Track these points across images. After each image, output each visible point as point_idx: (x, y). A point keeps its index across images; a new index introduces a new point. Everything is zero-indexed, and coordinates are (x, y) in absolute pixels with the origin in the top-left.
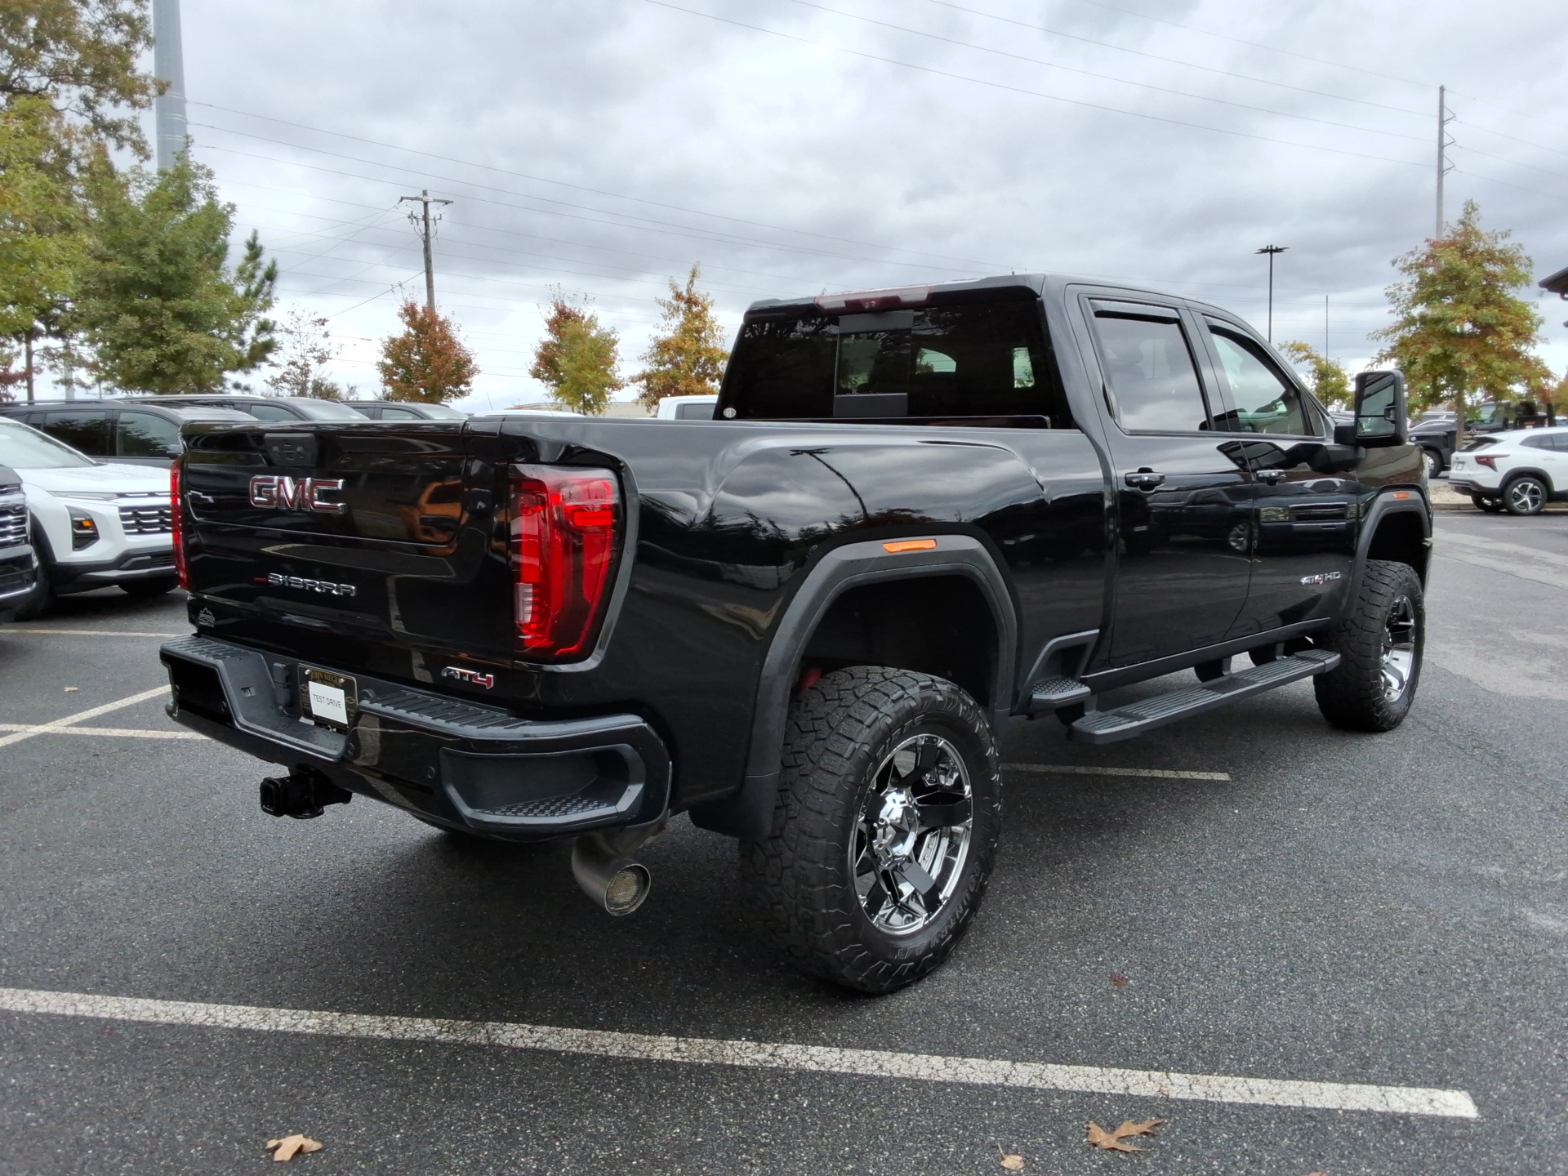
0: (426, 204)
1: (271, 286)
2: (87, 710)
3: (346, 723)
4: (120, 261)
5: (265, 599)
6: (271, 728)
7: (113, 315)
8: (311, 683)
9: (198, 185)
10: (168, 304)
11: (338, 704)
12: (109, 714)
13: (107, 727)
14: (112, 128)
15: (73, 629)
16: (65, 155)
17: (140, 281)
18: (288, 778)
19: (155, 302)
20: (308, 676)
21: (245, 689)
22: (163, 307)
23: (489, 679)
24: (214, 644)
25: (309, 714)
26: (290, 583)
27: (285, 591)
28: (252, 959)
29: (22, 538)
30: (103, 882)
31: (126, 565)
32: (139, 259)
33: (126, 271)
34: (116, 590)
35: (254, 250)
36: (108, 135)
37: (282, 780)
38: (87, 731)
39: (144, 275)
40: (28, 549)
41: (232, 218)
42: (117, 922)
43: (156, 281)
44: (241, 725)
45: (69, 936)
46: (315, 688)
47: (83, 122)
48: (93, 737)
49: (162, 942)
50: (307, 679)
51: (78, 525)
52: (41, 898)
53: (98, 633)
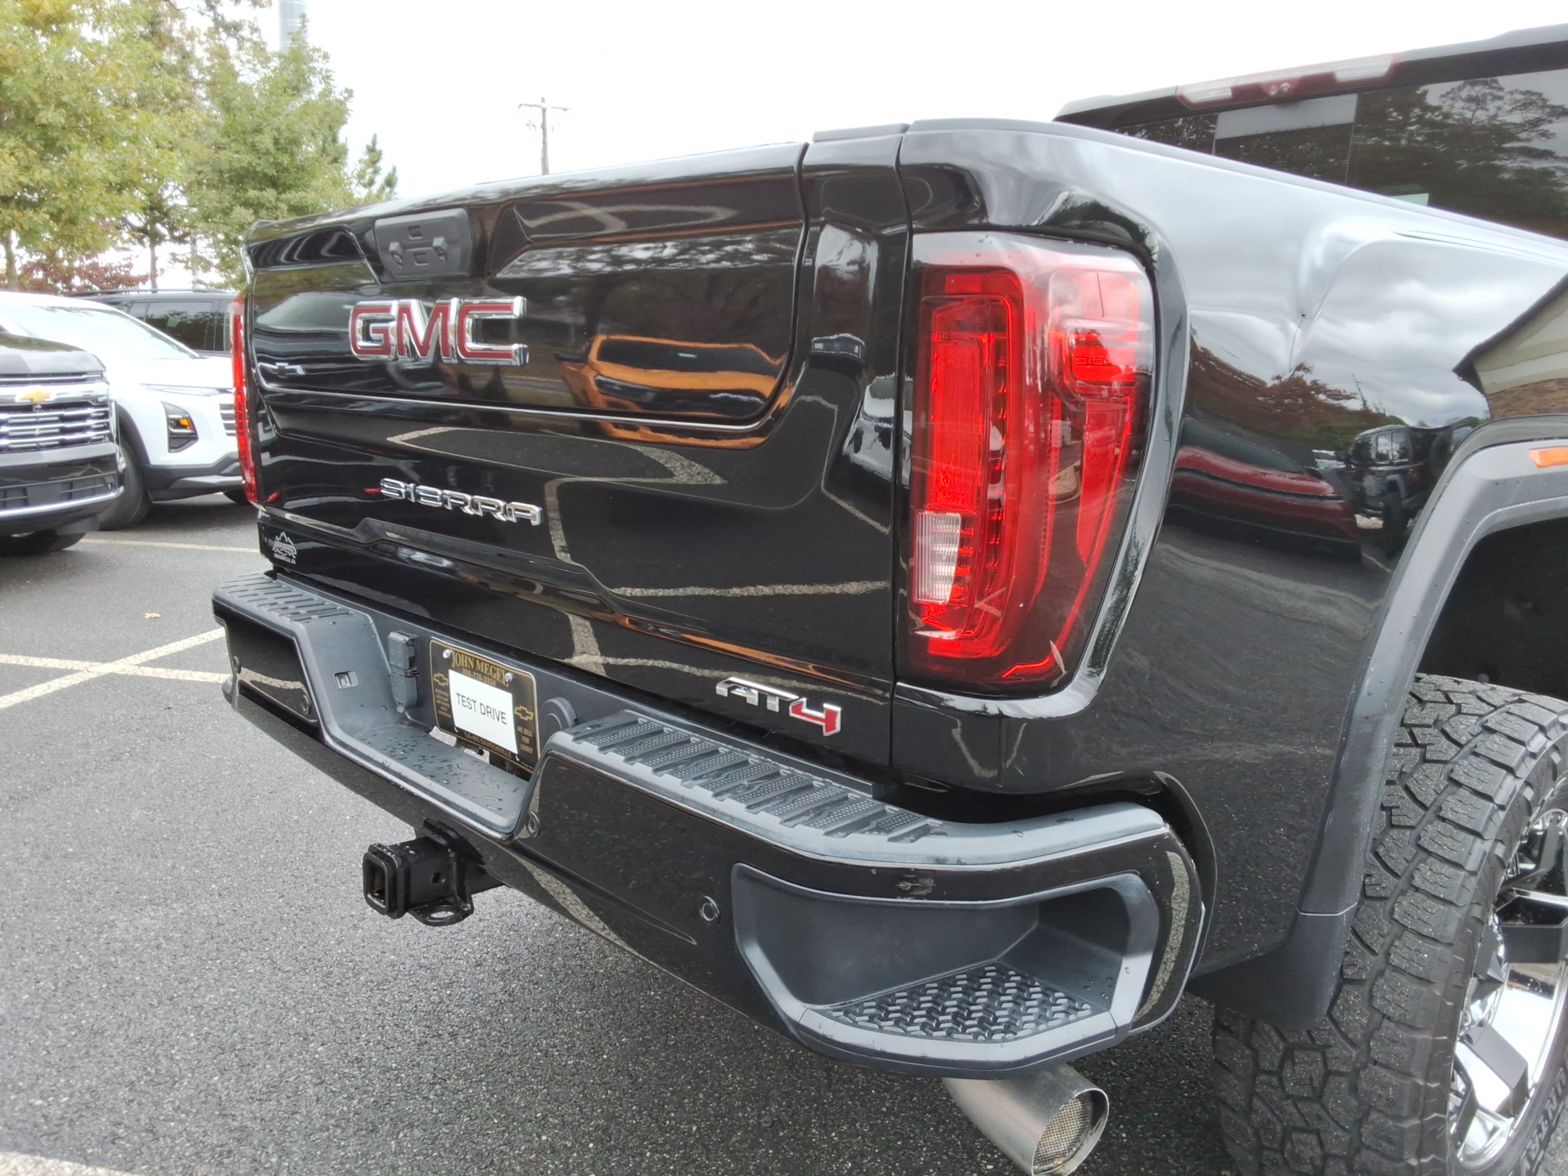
0: (544, 111)
1: (390, 192)
2: (167, 643)
3: (515, 750)
4: (234, 149)
5: (375, 523)
6: (383, 751)
7: (227, 207)
8: (453, 675)
9: (315, 68)
10: (283, 196)
11: (501, 716)
12: (192, 650)
13: (187, 668)
14: (233, 28)
15: (167, 541)
16: (186, 56)
17: (256, 173)
18: (410, 843)
19: (270, 194)
20: (450, 660)
21: (340, 675)
22: (278, 199)
23: (831, 715)
24: (296, 591)
25: (448, 725)
26: (418, 496)
27: (407, 512)
28: (351, 1098)
29: (105, 435)
30: (146, 920)
31: (228, 470)
32: (254, 148)
33: (239, 160)
34: (220, 497)
35: (374, 155)
36: (229, 35)
37: (400, 848)
38: (162, 673)
39: (259, 164)
40: (112, 448)
41: (349, 105)
42: (155, 1002)
43: (271, 172)
44: (333, 737)
45: (79, 1028)
46: (459, 684)
47: (205, 23)
48: (169, 681)
49: (216, 1051)
50: (447, 664)
51: (177, 424)
52: (54, 948)
53: (195, 546)
